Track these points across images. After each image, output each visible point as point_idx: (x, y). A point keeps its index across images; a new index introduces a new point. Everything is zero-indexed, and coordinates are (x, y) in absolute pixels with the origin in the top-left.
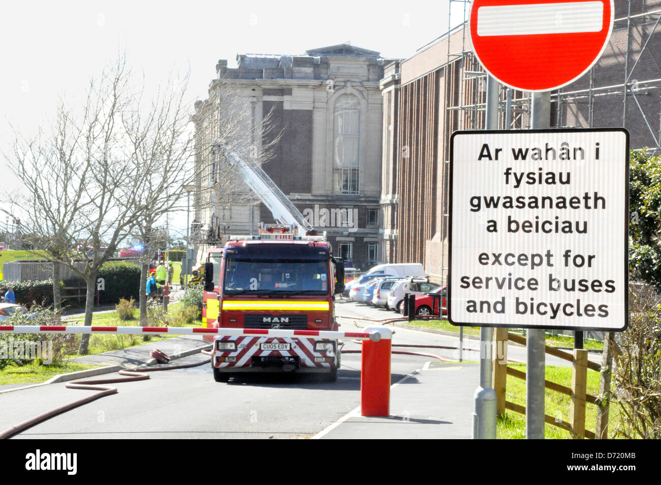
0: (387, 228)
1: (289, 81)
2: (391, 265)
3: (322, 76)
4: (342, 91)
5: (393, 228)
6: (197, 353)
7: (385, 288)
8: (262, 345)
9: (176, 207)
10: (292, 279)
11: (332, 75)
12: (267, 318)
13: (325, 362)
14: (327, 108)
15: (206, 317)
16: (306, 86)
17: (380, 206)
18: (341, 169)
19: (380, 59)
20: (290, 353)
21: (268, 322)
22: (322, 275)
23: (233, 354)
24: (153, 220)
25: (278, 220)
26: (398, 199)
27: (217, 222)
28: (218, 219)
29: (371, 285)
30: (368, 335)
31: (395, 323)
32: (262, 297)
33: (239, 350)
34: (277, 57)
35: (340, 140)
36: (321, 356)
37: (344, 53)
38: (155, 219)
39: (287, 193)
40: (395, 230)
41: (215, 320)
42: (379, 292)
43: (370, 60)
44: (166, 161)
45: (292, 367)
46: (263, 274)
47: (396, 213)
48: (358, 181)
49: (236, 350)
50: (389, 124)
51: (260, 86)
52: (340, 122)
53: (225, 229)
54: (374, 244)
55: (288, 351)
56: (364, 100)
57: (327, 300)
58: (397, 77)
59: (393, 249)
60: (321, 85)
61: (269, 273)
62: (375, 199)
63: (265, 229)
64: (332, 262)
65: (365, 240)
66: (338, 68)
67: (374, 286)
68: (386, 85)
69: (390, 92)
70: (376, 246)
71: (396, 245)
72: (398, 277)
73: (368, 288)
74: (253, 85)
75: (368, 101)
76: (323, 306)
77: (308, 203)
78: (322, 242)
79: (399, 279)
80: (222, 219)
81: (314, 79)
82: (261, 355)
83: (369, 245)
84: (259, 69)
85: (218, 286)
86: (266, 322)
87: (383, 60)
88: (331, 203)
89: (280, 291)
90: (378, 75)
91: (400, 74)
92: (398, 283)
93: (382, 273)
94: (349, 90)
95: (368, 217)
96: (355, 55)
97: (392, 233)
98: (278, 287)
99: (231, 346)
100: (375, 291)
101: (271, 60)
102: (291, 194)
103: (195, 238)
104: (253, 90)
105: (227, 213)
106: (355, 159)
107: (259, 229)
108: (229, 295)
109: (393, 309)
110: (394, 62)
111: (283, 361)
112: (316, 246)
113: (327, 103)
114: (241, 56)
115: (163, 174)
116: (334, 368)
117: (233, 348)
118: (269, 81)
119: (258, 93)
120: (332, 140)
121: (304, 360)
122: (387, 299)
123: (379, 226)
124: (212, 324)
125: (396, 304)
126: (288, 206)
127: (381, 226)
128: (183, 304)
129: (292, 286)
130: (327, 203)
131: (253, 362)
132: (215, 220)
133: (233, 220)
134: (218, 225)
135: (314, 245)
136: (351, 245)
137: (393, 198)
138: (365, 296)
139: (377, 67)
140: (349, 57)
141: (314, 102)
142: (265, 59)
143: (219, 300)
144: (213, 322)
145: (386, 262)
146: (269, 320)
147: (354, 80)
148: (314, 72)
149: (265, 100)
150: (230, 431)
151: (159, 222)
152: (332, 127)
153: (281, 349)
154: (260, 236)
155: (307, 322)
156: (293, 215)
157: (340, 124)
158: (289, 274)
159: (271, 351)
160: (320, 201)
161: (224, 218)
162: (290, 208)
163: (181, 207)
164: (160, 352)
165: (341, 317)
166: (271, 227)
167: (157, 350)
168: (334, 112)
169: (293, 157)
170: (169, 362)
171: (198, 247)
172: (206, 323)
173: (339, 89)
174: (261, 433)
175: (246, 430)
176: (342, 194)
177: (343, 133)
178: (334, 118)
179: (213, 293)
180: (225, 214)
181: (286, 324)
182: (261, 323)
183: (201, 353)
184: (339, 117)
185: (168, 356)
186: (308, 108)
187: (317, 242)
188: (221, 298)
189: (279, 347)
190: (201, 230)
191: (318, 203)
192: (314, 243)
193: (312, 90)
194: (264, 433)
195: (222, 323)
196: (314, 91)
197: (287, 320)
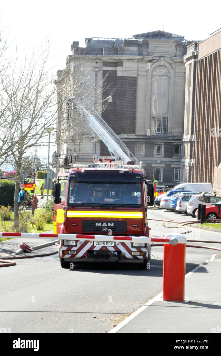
0: (187, 159)
1: (121, 57)
2: (190, 184)
3: (144, 53)
4: (157, 64)
5: (191, 157)
6: (52, 245)
7: (184, 200)
8: (95, 242)
9: (40, 143)
10: (116, 196)
11: (151, 52)
12: (98, 223)
13: (140, 255)
14: (146, 75)
15: (55, 221)
16: (133, 60)
17: (182, 143)
18: (156, 118)
19: (184, 41)
20: (115, 249)
21: (99, 226)
22: (138, 193)
23: (74, 249)
24: (23, 152)
25: (111, 152)
26: (195, 138)
27: (70, 153)
28: (71, 151)
29: (175, 198)
30: (168, 241)
31: (191, 224)
32: (95, 208)
33: (79, 246)
34: (113, 40)
35: (155, 97)
36: (137, 251)
37: (159, 36)
38: (25, 151)
39: (118, 133)
40: (192, 160)
41: (62, 224)
42: (180, 202)
43: (177, 42)
44: (33, 111)
45: (116, 259)
46: (96, 191)
47: (193, 148)
48: (167, 126)
49: (76, 246)
50: (190, 86)
51: (101, 60)
52: (156, 85)
53: (75, 158)
54: (178, 169)
55: (113, 247)
56: (173, 70)
57: (141, 211)
58: (195, 53)
59: (191, 173)
60: (143, 59)
61: (100, 191)
62: (179, 138)
63: (98, 159)
64: (145, 184)
65: (172, 166)
66: (155, 47)
67: (177, 199)
68: (188, 59)
69: (190, 64)
70: (179, 170)
71: (193, 170)
72: (194, 192)
73: (172, 199)
74: (96, 59)
75: (175, 70)
76: (138, 215)
77: (133, 140)
78: (139, 170)
79: (195, 193)
80: (74, 151)
81: (138, 55)
82: (94, 249)
83: (175, 170)
84: (100, 48)
85: (63, 199)
86: (98, 226)
87: (186, 41)
88: (149, 141)
89: (107, 204)
90: (182, 52)
91: (198, 51)
92: (195, 196)
93: (182, 190)
94: (162, 63)
95: (174, 150)
96: (167, 38)
97: (191, 161)
98: (106, 201)
99: (73, 243)
100: (178, 202)
101: (109, 42)
102: (121, 134)
103: (55, 164)
104: (97, 62)
106: (165, 111)
107: (94, 160)
108: (71, 207)
109: (190, 215)
110: (194, 43)
111: (110, 254)
112: (134, 172)
113: (147, 72)
114: (88, 39)
115: (30, 120)
116: (147, 259)
117: (74, 244)
118: (108, 56)
119: (100, 65)
120: (150, 97)
121: (124, 253)
122: (186, 207)
123: (182, 157)
124: (60, 227)
125: (193, 211)
126: (118, 143)
127: (183, 156)
128: (45, 210)
129: (117, 201)
130: (146, 141)
131: (88, 255)
132: (69, 152)
133: (81, 152)
134: (71, 155)
135: (133, 171)
136: (162, 169)
137: (192, 137)
138: (171, 205)
139: (182, 47)
140: (162, 39)
141: (138, 71)
142: (105, 41)
143: (64, 210)
144: (61, 225)
145: (186, 182)
146: (100, 224)
147: (166, 56)
148: (138, 50)
149: (104, 70)
150: (65, 311)
151: (28, 153)
152: (150, 89)
153: (108, 246)
154: (93, 165)
155: (127, 226)
156: (122, 149)
157: (155, 87)
158: (114, 192)
159: (101, 247)
160: (141, 139)
161: (75, 151)
162: (120, 144)
163: (43, 143)
164: (26, 244)
165: (154, 220)
166: (102, 158)
167: (24, 243)
168: (152, 78)
169: (123, 109)
170: (32, 251)
171: (59, 170)
172: (56, 226)
173: (155, 62)
174: (88, 313)
175: (77, 311)
176: (156, 135)
177: (158, 92)
178: (151, 82)
179: (61, 205)
180: (76, 148)
181: (112, 228)
182: (94, 227)
183: (55, 245)
184: (155, 81)
185: (31, 247)
186: (134, 75)
187: (135, 170)
188: (66, 209)
189: (107, 244)
190: (60, 158)
191: (139, 141)
192: (132, 170)
193: (136, 62)
194: (90, 314)
195: (67, 226)
196: (138, 63)
197: (112, 225)
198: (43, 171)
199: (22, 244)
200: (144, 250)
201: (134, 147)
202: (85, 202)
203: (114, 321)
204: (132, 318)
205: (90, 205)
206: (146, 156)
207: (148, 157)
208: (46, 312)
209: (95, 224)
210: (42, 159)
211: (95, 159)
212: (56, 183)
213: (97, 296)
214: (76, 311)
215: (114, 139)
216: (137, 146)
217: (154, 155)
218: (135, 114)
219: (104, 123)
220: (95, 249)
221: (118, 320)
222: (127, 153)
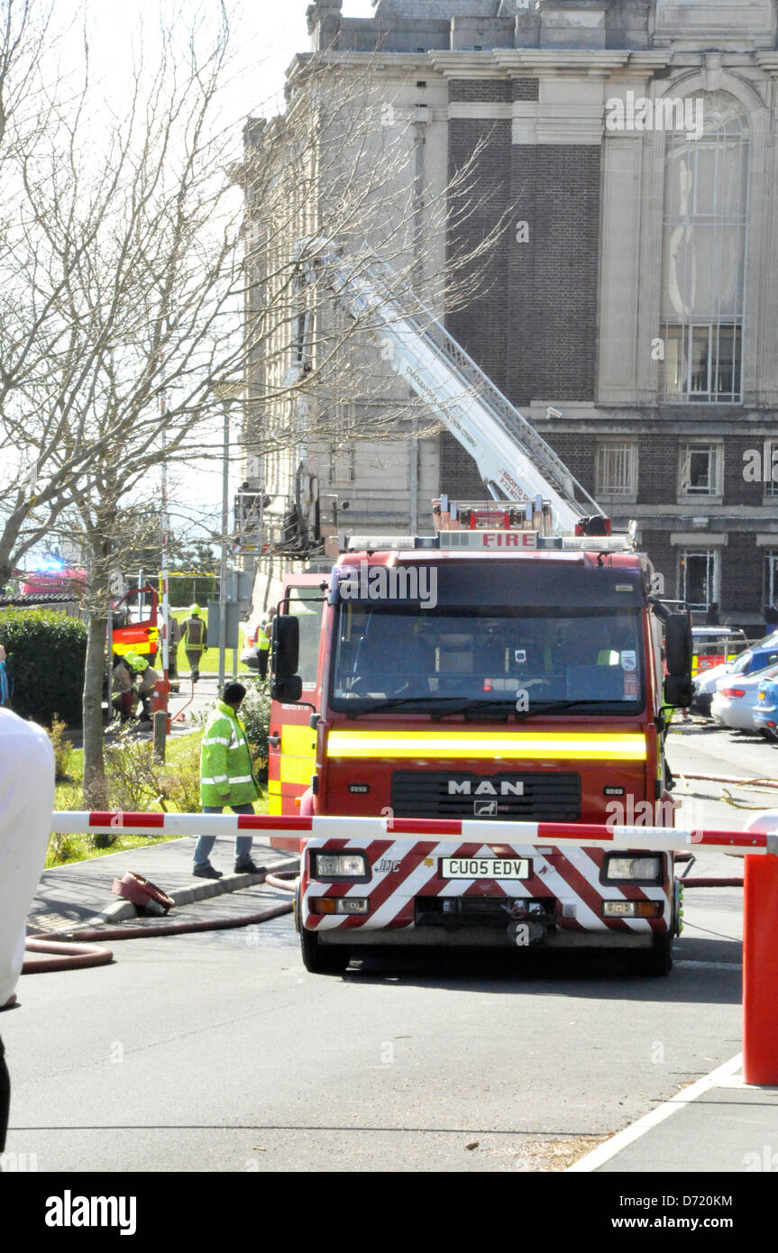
1: (530, 56)
3: (632, 35)
4: (694, 84)
6: (254, 883)
8: (446, 863)
9: (190, 447)
10: (533, 666)
11: (662, 33)
12: (459, 783)
13: (637, 916)
15: (278, 778)
18: (687, 327)
20: (529, 888)
21: (461, 794)
22: (625, 654)
23: (359, 890)
24: (119, 486)
25: (493, 483)
27: (311, 488)
28: (315, 481)
30: (762, 840)
32: (445, 718)
33: (378, 877)
35: (684, 237)
36: (624, 898)
38: (126, 484)
39: (521, 400)
41: (305, 788)
44: (158, 308)
45: (538, 932)
46: (446, 649)
49: (367, 878)
51: (441, 71)
52: (684, 177)
53: (335, 513)
55: (522, 880)
56: (762, 110)
57: (640, 729)
60: (626, 65)
61: (466, 648)
63: (453, 515)
64: (652, 614)
65: (762, 540)
66: (683, 10)
73: (764, 687)
74: (418, 68)
75: (772, 112)
76: (627, 746)
77: (583, 429)
78: (625, 555)
80: (327, 481)
81: (608, 47)
82: (444, 893)
83: (772, 558)
84: (437, 18)
85: (313, 686)
86: (457, 794)
88: (655, 430)
89: (492, 703)
94: (715, 78)
98: (492, 688)
99: (354, 866)
102: (533, 402)
103: (247, 541)
104: (421, 84)
105: (342, 463)
106: (728, 294)
107: (435, 517)
108: (346, 715)
111: (509, 910)
112: (605, 566)
115: (149, 347)
116: (664, 934)
117: (360, 870)
118: (470, 56)
119: (435, 94)
120: (659, 236)
121: (571, 909)
124: (297, 799)
126: (523, 440)
129: (537, 689)
130: (643, 431)
131: (420, 915)
132: (305, 485)
133: (359, 484)
134: (316, 497)
135: (601, 564)
136: (716, 556)
138: (759, 712)
141: (605, 119)
143: (315, 727)
144: (301, 795)
146: (466, 787)
148: (607, 26)
149: (455, 117)
150: (349, 1126)
151: (140, 491)
152: (660, 198)
153: (503, 876)
154: (437, 537)
155: (578, 795)
156: (540, 469)
157: (683, 187)
158: (524, 652)
159: (473, 881)
160: (622, 423)
161: (331, 479)
162: (528, 447)
163: (203, 446)
164: (144, 880)
165: (687, 777)
166: (469, 508)
167: (136, 876)
168: (667, 150)
169: (541, 291)
170: (171, 909)
171: (257, 566)
172: (280, 798)
173: (682, 79)
174: (444, 1131)
175: (398, 1124)
176: (688, 403)
177: (695, 213)
178: (666, 167)
179: (299, 707)
180: (337, 465)
181: (516, 800)
182: (442, 798)
183: (265, 884)
184: (682, 164)
185: (166, 893)
186: (591, 139)
187: (609, 556)
188: (322, 722)
189: (497, 871)
190: (265, 514)
191: (615, 430)
192: (599, 558)
193: (598, 80)
194: (453, 1134)
195: (327, 798)
196: (604, 83)
197: (519, 789)
198: (185, 568)
199: (127, 877)
200: (654, 893)
201: (593, 459)
202: (398, 693)
203: (552, 1158)
204: (626, 1144)
205: (425, 705)
206: (643, 498)
207: (653, 503)
208: (274, 1128)
209: (447, 785)
210: (202, 517)
211: (439, 514)
212: (278, 614)
213: (471, 1074)
214: (394, 1123)
215: (503, 424)
216: (602, 453)
217: (679, 493)
218: (594, 314)
219: (459, 354)
220: (447, 891)
221: (565, 1156)
222: (562, 486)
